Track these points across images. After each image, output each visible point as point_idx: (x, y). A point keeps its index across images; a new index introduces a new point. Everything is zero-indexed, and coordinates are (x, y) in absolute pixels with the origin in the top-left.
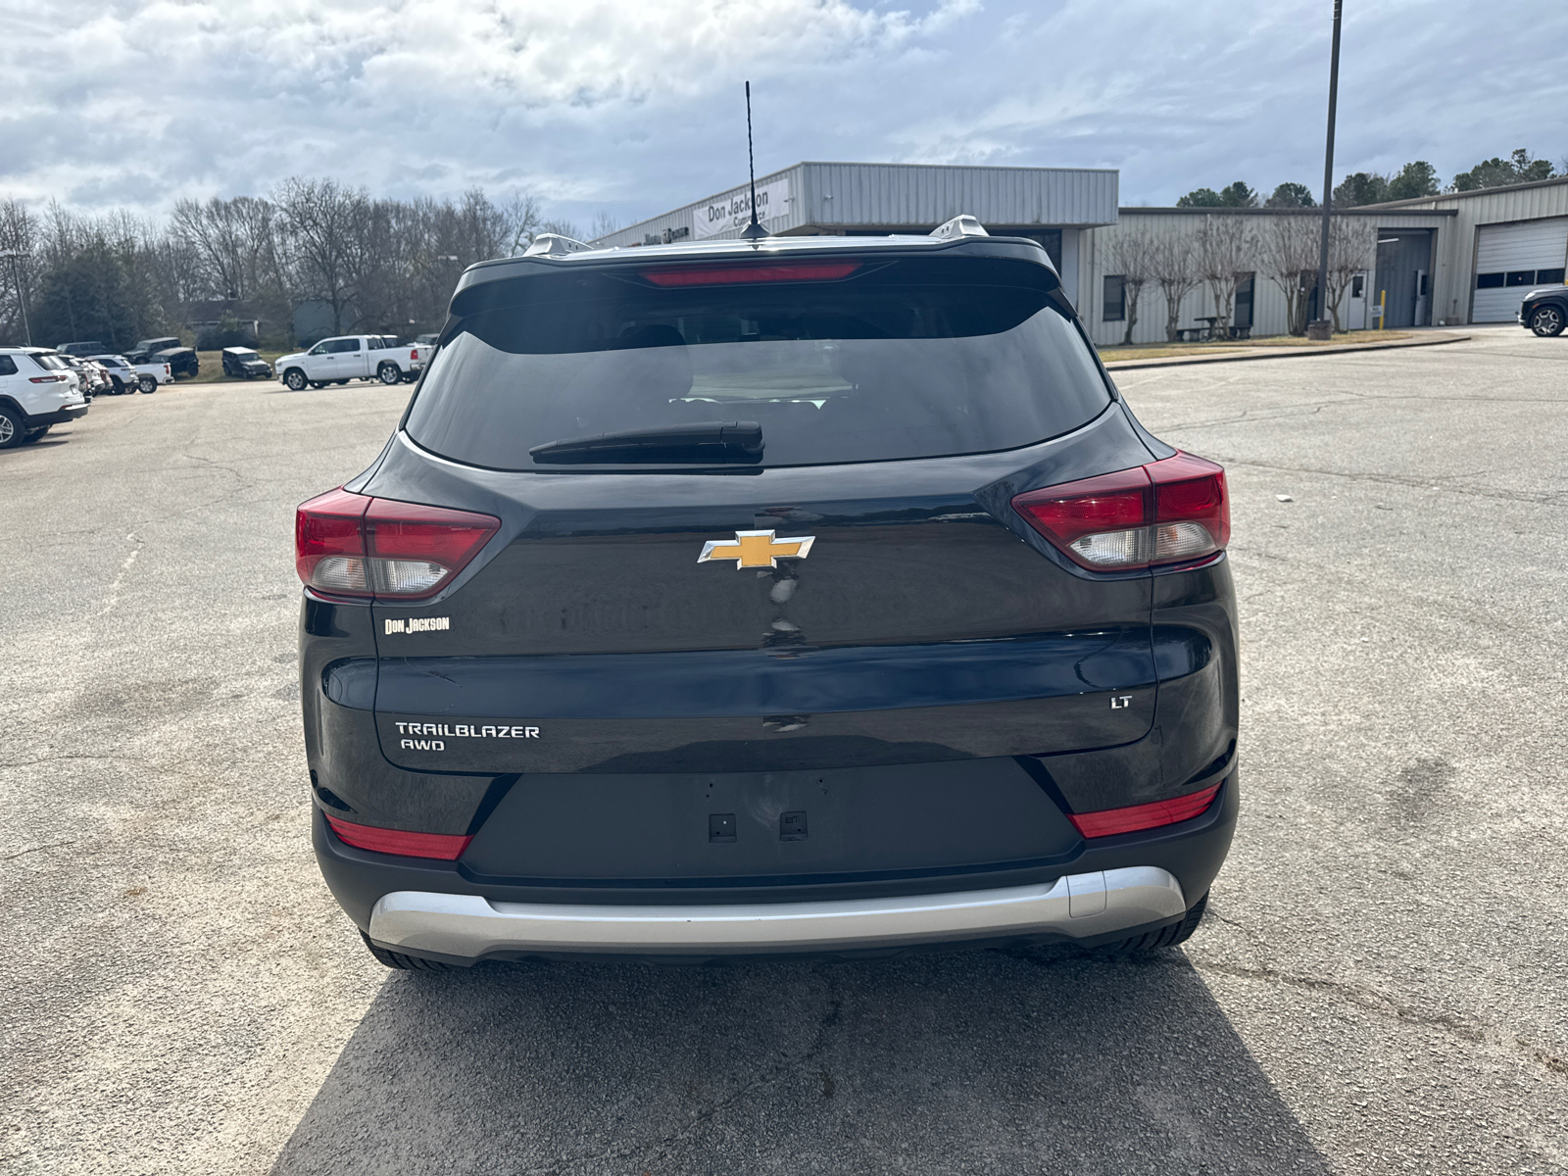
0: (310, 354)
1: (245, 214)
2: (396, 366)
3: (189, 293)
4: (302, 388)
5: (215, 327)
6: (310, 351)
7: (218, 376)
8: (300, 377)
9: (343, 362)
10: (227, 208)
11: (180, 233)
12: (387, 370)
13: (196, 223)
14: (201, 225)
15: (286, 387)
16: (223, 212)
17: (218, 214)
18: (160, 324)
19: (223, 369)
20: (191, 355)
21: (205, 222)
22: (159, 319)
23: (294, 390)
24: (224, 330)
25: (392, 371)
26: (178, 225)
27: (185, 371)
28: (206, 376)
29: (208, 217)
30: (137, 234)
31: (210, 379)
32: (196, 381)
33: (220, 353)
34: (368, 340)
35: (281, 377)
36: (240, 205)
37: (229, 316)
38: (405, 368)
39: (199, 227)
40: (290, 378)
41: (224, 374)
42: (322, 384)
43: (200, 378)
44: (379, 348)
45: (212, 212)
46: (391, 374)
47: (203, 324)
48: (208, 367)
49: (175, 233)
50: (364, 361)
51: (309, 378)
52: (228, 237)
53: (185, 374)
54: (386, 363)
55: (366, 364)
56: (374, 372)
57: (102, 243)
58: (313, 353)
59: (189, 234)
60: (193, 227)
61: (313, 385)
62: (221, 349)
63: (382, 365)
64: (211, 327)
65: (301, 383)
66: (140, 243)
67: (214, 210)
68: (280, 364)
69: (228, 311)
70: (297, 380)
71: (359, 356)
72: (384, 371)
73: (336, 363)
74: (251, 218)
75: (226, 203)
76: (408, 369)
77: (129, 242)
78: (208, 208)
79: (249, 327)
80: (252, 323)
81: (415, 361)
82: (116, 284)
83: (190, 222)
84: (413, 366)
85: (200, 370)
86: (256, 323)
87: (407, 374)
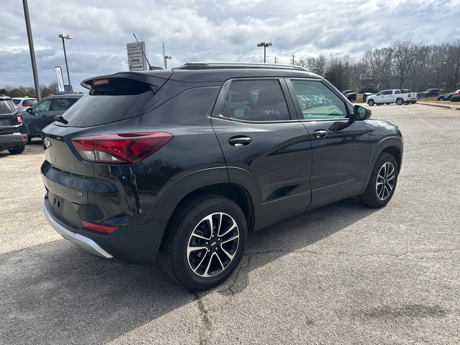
0: (377, 95)
1: (384, 53)
2: (402, 99)
3: (363, 77)
4: (373, 105)
5: (366, 87)
6: (377, 94)
7: (361, 101)
8: (372, 102)
9: (387, 98)
10: (379, 51)
11: (365, 60)
12: (399, 101)
13: (370, 57)
14: (371, 57)
15: (368, 105)
16: (378, 53)
17: (377, 54)
18: (351, 86)
19: (363, 99)
20: (355, 95)
21: (372, 56)
22: (350, 84)
23: (370, 106)
24: (369, 88)
25: (401, 101)
26: (365, 57)
27: (352, 99)
28: (358, 101)
29: (373, 55)
30: (350, 61)
31: (358, 102)
32: (354, 102)
33: (363, 94)
34: (396, 91)
35: (367, 102)
36: (383, 50)
37: (371, 83)
38: (405, 100)
39: (370, 58)
40: (370, 102)
41: (363, 100)
42: (379, 104)
43: (356, 101)
44: (399, 93)
45: (375, 53)
46: (400, 102)
47: (363, 86)
48: (359, 98)
49: (363, 61)
50: (392, 97)
51: (375, 102)
52: (378, 60)
53: (352, 100)
54: (400, 98)
55: (393, 98)
56: (395, 101)
57: (340, 64)
58: (378, 95)
59: (367, 60)
60: (369, 58)
61: (377, 104)
62: (363, 93)
63: (398, 99)
64: (365, 87)
65: (372, 104)
66: (350, 64)
67: (375, 52)
68: (368, 98)
69: (371, 82)
70: (371, 103)
71: (391, 96)
72: (398, 101)
73: (384, 98)
74: (386, 54)
75: (379, 50)
76: (406, 100)
77: (347, 64)
78: (374, 52)
79: (376, 87)
80: (377, 86)
81: (409, 98)
82: (341, 75)
83: (368, 57)
84: (408, 99)
85: (357, 99)
86: (378, 85)
87: (405, 102)
